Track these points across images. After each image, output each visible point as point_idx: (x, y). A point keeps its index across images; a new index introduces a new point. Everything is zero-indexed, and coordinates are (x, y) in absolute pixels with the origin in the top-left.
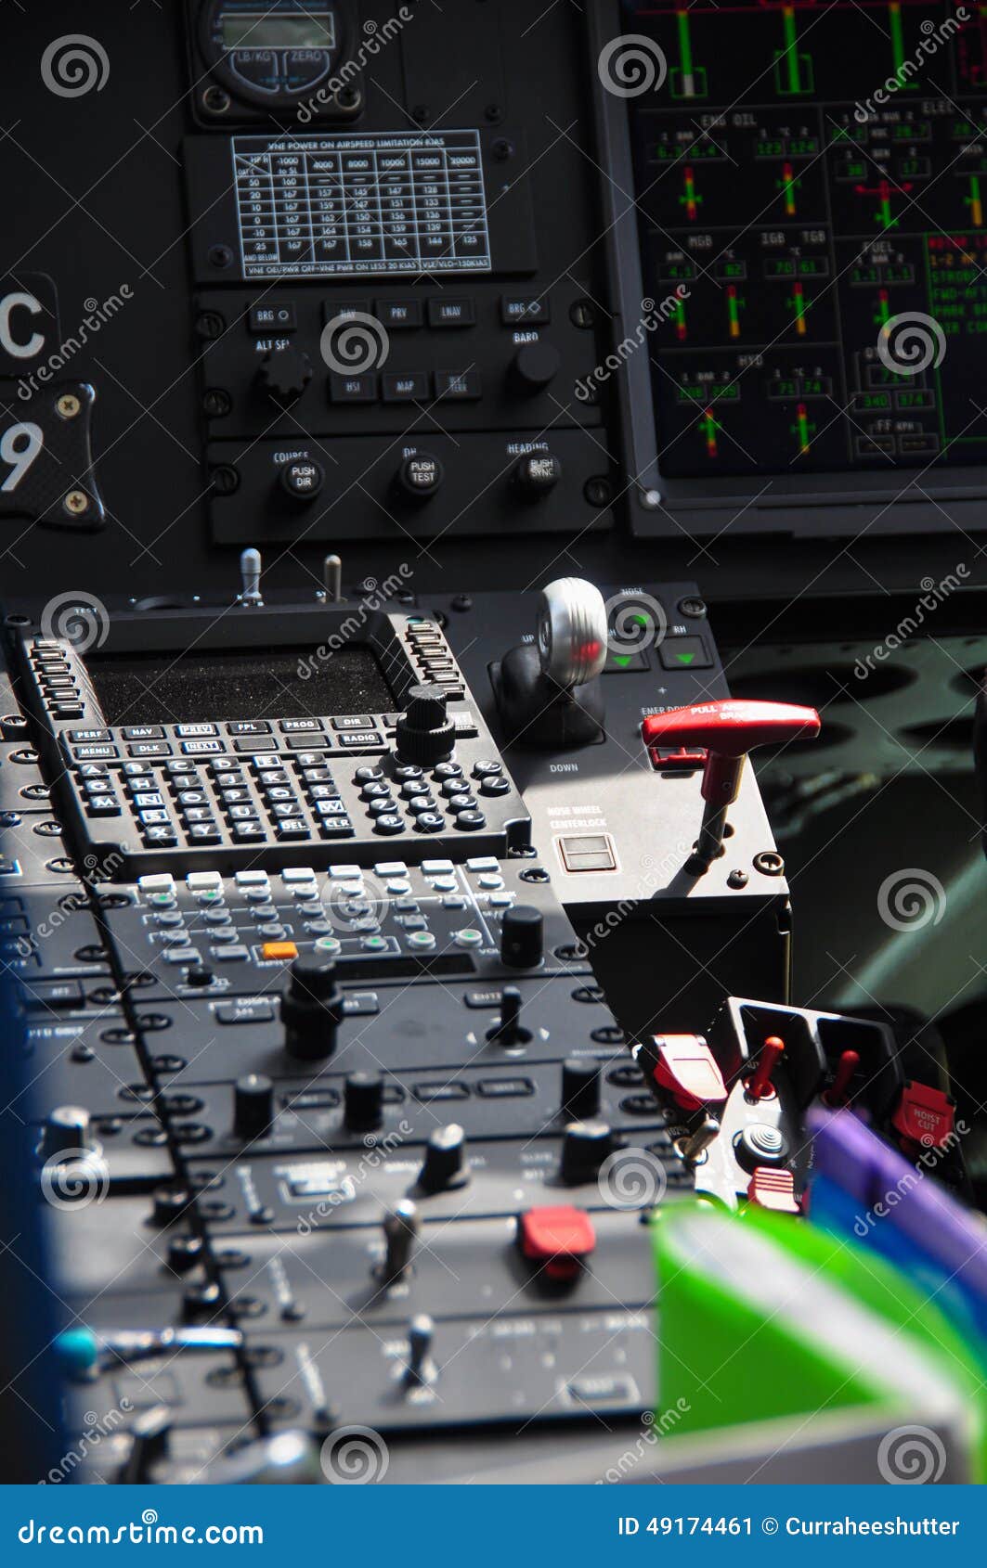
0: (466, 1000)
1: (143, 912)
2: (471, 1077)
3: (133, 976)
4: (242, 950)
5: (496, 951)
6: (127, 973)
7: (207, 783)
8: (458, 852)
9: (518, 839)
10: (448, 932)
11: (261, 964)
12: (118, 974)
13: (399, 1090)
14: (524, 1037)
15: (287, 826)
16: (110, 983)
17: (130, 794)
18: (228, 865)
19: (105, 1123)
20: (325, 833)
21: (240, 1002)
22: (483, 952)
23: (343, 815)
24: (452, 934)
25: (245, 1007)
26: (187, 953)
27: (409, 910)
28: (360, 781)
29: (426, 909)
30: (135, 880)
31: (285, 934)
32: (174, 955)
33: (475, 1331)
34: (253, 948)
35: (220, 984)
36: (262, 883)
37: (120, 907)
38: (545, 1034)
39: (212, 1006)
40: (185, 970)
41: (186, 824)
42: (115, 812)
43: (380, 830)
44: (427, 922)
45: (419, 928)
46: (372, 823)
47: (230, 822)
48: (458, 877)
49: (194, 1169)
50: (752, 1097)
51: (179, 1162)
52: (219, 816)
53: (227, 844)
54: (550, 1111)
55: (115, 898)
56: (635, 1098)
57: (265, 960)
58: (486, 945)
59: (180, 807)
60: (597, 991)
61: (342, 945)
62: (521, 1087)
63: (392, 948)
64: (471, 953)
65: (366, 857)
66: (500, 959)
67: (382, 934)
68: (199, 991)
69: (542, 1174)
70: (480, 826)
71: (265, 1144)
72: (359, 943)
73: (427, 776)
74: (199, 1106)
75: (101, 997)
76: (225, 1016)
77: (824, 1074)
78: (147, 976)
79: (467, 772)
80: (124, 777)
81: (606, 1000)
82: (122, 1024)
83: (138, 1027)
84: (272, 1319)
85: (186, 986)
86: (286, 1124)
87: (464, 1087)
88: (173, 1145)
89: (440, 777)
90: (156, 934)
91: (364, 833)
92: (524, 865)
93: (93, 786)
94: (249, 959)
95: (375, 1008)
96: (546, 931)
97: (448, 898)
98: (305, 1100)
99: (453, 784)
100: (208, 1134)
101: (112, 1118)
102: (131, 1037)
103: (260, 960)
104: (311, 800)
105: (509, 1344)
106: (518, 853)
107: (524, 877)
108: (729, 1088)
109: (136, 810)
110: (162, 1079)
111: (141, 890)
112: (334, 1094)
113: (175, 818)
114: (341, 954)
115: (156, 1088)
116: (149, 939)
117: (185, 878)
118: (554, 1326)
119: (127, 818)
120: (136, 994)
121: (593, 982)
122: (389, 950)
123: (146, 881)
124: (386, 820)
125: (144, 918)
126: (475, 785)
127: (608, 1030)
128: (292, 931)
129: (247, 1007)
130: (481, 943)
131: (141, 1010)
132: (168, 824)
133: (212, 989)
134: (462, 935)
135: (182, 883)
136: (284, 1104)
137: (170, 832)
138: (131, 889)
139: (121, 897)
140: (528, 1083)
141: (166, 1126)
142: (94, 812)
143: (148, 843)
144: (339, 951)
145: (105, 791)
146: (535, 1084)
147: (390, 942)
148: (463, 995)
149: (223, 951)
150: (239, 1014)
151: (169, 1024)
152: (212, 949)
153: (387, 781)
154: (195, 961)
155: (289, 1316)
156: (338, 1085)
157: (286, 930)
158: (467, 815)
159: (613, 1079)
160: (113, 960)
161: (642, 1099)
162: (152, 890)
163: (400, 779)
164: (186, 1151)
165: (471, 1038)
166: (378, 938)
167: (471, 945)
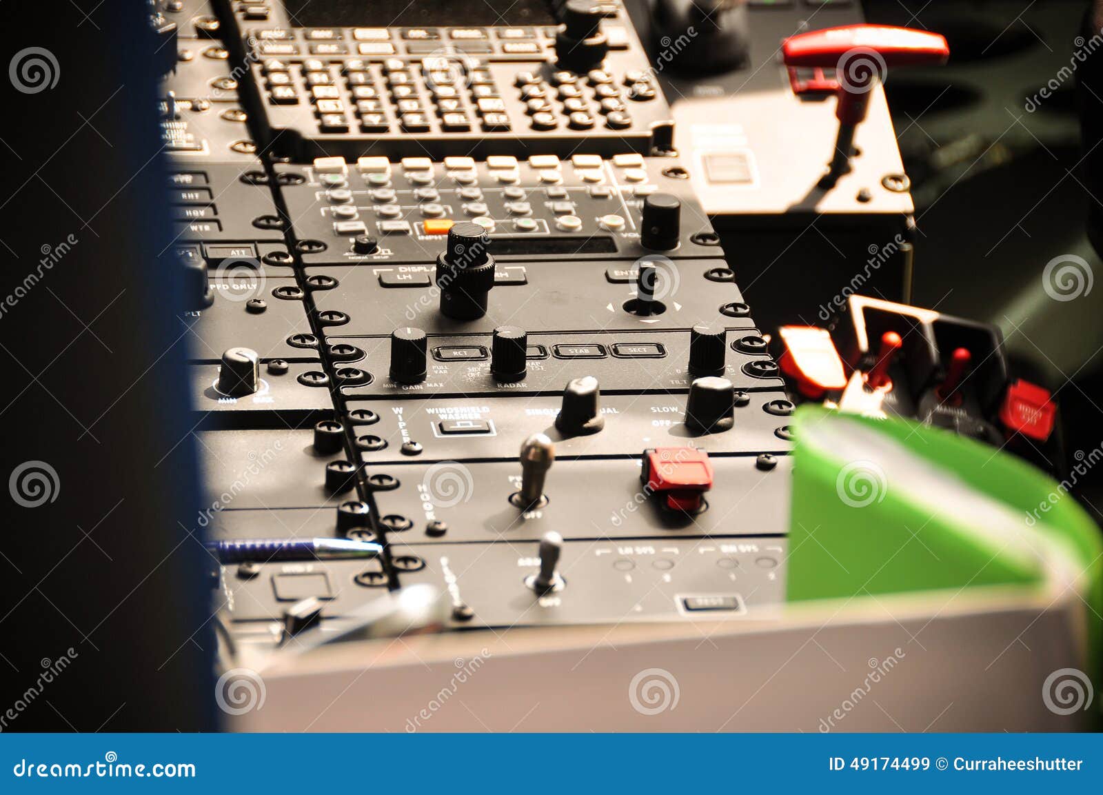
0: (607, 275)
1: (316, 189)
2: (608, 340)
3: (305, 243)
4: (404, 225)
5: (637, 235)
6: (299, 241)
7: (380, 81)
8: (606, 149)
9: (662, 140)
10: (594, 217)
11: (421, 238)
12: (291, 240)
13: (542, 349)
14: (659, 308)
15: (451, 119)
16: (283, 248)
17: (309, 86)
18: (395, 151)
19: (272, 364)
20: (486, 128)
21: (401, 268)
22: (625, 235)
23: (502, 112)
24: (597, 219)
25: (406, 274)
26: (355, 225)
27: (560, 198)
28: (520, 84)
29: (575, 196)
30: (310, 162)
31: (444, 214)
32: (343, 226)
33: (601, 550)
34: (415, 225)
35: (383, 253)
36: (426, 169)
37: (295, 184)
38: (678, 307)
39: (376, 271)
40: (352, 240)
41: (359, 115)
42: (293, 101)
43: (536, 126)
44: (576, 209)
45: (568, 213)
46: (529, 121)
47: (399, 114)
48: (605, 172)
49: (352, 406)
50: (869, 387)
51: (339, 400)
52: (389, 109)
53: (395, 133)
54: (678, 371)
55: (291, 177)
56: (757, 363)
57: (425, 235)
58: (628, 229)
59: (354, 100)
60: (728, 272)
61: (496, 225)
62: (655, 351)
63: (542, 229)
64: (614, 235)
65: (522, 150)
66: (640, 241)
67: (533, 217)
68: (364, 258)
69: (668, 423)
70: (627, 126)
71: (418, 388)
72: (512, 224)
73: (582, 82)
74: (359, 354)
75: (275, 259)
76: (386, 280)
77: (936, 369)
78: (318, 244)
79: (618, 80)
80: (305, 72)
81: (736, 280)
82: (293, 283)
83: (306, 288)
84: (418, 533)
85: (353, 254)
86: (437, 374)
87: (601, 348)
88: (334, 386)
89: (592, 84)
90: (327, 208)
91: (521, 129)
92: (666, 162)
93: (275, 78)
94: (411, 233)
95: (523, 279)
96: (683, 219)
97: (595, 190)
98: (456, 353)
99: (604, 90)
100: (367, 378)
101: (279, 361)
102: (301, 294)
103: (420, 235)
104: (474, 99)
105: (632, 563)
106: (662, 153)
107: (666, 174)
108: (848, 375)
109: (313, 100)
110: (327, 331)
111: (316, 172)
112: (483, 350)
113: (349, 110)
114: (496, 232)
115: (321, 337)
116: (320, 213)
117: (355, 162)
118: (672, 549)
119: (305, 108)
120: (306, 259)
121: (724, 265)
122: (539, 231)
123: (319, 163)
124: (542, 118)
125: (318, 196)
126: (625, 92)
127: (735, 306)
128: (451, 211)
129: (407, 273)
130: (623, 227)
131: (310, 272)
132: (341, 113)
133: (375, 257)
134: (608, 220)
135: (353, 167)
136: (438, 356)
137: (344, 120)
138: (306, 170)
139: (297, 177)
140: (660, 348)
141: (329, 370)
142: (275, 101)
143: (324, 129)
144: (494, 229)
145: (286, 83)
146: (666, 348)
147: (540, 224)
148: (605, 272)
149: (388, 225)
150: (400, 279)
151: (336, 284)
152: (378, 223)
153: (545, 85)
154: (362, 232)
155: (434, 532)
156: (488, 343)
157: (446, 210)
158: (617, 117)
159: (738, 346)
160: (287, 228)
161: (763, 364)
162: (326, 171)
163: (556, 84)
164: (346, 391)
165: (610, 307)
166: (530, 220)
167: (613, 229)
